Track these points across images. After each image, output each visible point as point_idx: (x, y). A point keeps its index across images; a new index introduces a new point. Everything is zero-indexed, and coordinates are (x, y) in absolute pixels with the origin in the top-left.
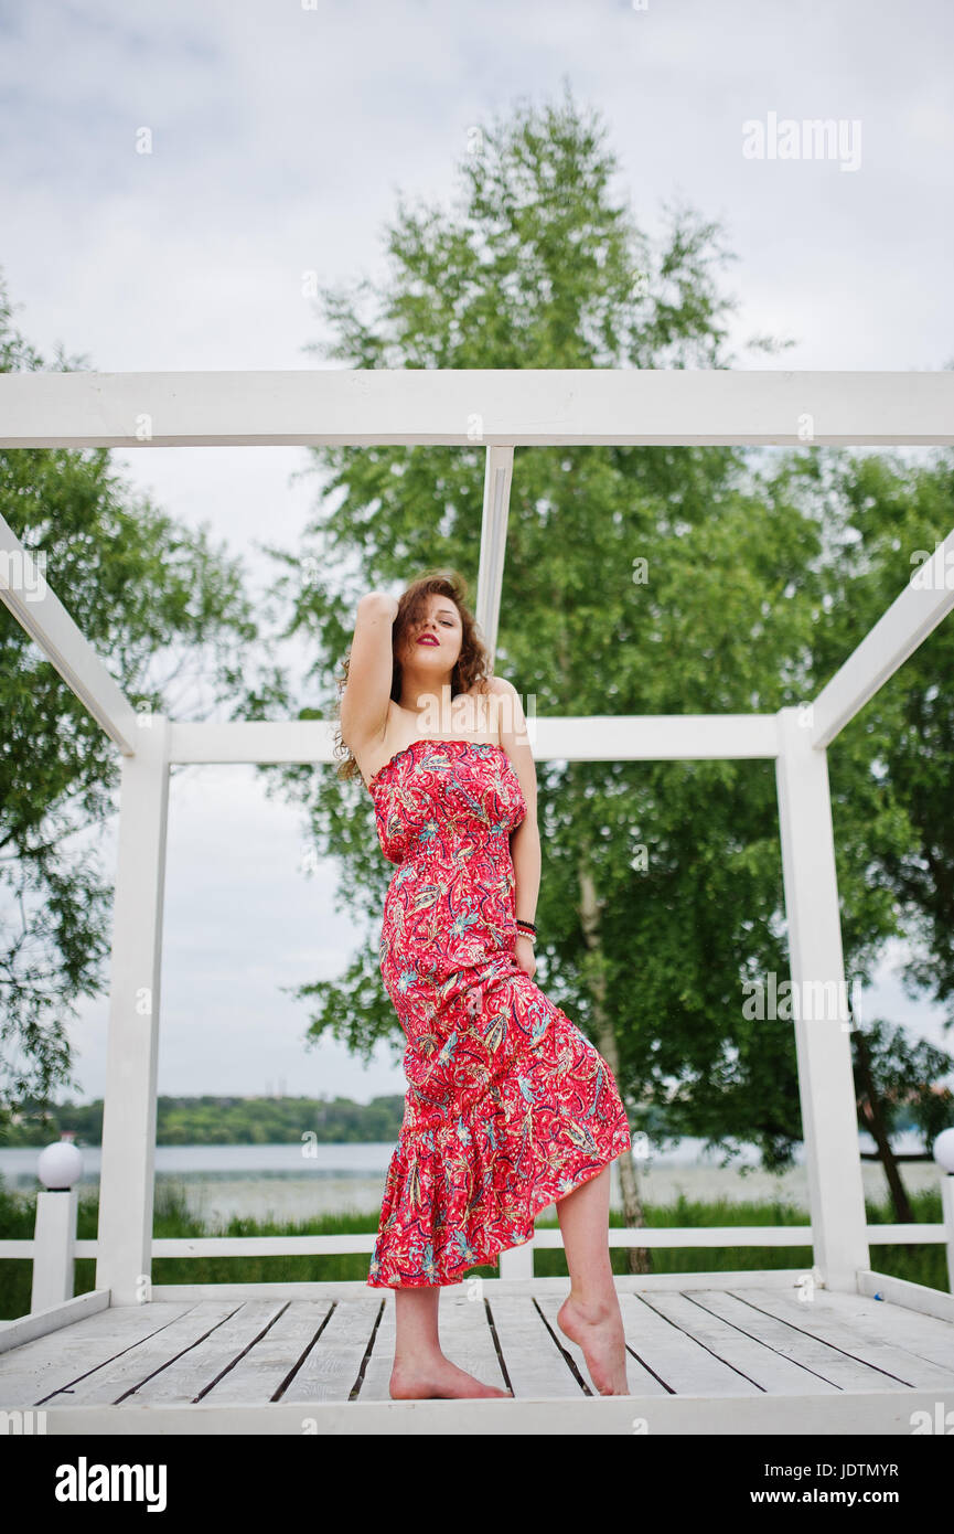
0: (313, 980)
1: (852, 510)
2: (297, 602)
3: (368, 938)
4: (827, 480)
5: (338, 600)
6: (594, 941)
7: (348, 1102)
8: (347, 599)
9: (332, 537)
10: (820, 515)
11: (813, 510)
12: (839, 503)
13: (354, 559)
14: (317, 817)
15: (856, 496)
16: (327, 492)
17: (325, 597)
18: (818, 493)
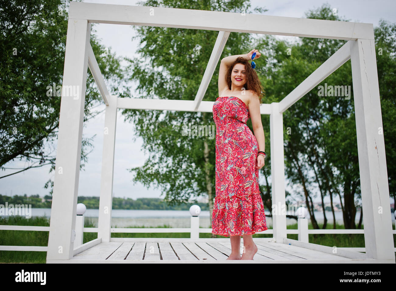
0: (135, 167)
1: (276, 54)
2: (133, 70)
3: (150, 157)
4: (270, 46)
5: (144, 70)
6: (207, 160)
7: (131, 199)
8: (146, 71)
9: (143, 53)
10: (268, 55)
11: (266, 54)
12: (272, 52)
13: (149, 59)
14: (137, 126)
15: (277, 51)
16: (142, 42)
17: (141, 70)
18: (267, 49)
